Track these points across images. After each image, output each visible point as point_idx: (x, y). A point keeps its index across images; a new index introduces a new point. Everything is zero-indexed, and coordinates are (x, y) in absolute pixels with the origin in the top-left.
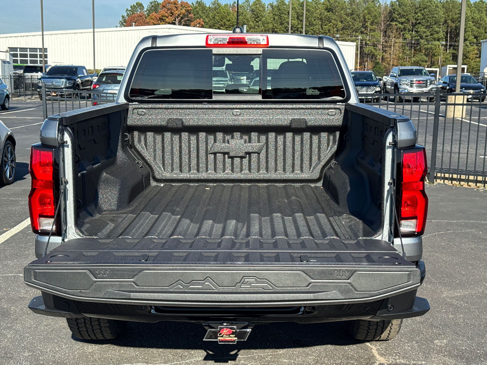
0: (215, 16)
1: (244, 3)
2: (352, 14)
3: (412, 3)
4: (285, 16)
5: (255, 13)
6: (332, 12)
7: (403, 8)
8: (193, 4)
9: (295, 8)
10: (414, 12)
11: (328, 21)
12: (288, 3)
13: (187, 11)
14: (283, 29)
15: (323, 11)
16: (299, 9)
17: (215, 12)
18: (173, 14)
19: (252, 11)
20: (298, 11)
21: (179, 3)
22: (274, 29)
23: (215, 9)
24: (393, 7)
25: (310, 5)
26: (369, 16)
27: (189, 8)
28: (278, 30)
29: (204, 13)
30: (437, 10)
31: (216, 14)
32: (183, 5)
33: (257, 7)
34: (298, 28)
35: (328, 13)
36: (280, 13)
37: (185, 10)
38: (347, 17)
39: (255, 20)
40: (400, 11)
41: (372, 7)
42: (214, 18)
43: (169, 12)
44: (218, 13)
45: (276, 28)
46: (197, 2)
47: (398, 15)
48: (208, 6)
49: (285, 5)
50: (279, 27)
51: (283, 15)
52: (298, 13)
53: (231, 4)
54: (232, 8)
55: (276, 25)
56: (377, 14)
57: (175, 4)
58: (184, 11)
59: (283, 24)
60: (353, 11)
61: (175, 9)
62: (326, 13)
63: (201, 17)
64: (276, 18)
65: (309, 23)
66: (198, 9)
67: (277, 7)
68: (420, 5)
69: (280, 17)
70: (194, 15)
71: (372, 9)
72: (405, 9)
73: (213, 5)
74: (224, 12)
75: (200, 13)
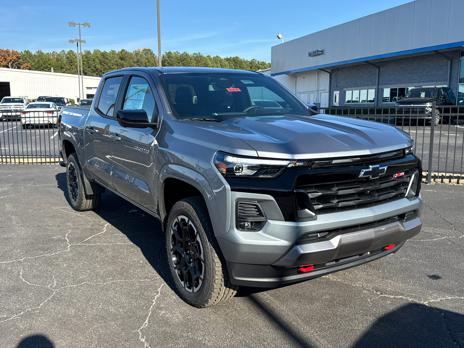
0: (39, 61)
1: (61, 52)
2: (138, 62)
3: (175, 56)
4: (91, 62)
5: (70, 59)
6: (124, 60)
7: (170, 60)
8: (22, 52)
9: (98, 57)
10: (177, 62)
11: (121, 66)
12: (93, 53)
13: (18, 57)
14: (90, 70)
15: (118, 59)
16: (101, 58)
17: (39, 58)
18: (6, 60)
19: (68, 58)
20: (101, 59)
21: (11, 51)
22: (84, 71)
23: (39, 56)
24: (164, 59)
25: (109, 55)
26: (149, 63)
27: (19, 56)
28: (87, 71)
29: (31, 59)
30: (191, 61)
31: (40, 60)
32: (14, 53)
33: (70, 56)
34: (101, 70)
35: (122, 61)
36: (87, 60)
37: (16, 57)
38: (134, 64)
39: (70, 64)
40: (169, 61)
41: (150, 58)
42: (39, 62)
43: (3, 58)
44: (41, 59)
45: (86, 70)
46: (25, 51)
47: (168, 63)
48: (34, 54)
49: (91, 54)
50: (87, 70)
51: (90, 61)
52: (100, 60)
53: (51, 53)
54: (52, 56)
55: (85, 68)
56: (153, 63)
57: (7, 52)
58: (14, 57)
59: (90, 67)
60: (138, 60)
61: (8, 56)
62: (120, 61)
63: (28, 62)
64: (85, 63)
65: (109, 67)
66: (25, 56)
67: (85, 56)
68: (181, 58)
69: (88, 63)
70: (23, 60)
71: (150, 59)
72: (172, 60)
73: (38, 53)
74: (46, 59)
75: (28, 59)
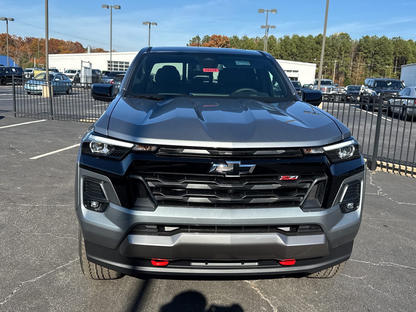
0: (244, 45)
1: (263, 38)
2: (333, 46)
3: (373, 40)
4: (289, 47)
5: (270, 44)
6: (320, 45)
7: (367, 44)
8: (231, 37)
9: (295, 41)
10: (374, 46)
11: (316, 50)
12: (291, 38)
13: (226, 42)
14: (286, 54)
15: (314, 44)
16: (298, 42)
17: (244, 43)
18: (217, 44)
19: (268, 43)
20: (298, 43)
21: (222, 37)
22: (281, 54)
23: (245, 41)
24: (361, 43)
25: (306, 39)
26: (344, 47)
27: (228, 40)
28: (283, 55)
29: (237, 43)
30: (389, 46)
31: (245, 44)
32: (225, 38)
33: (271, 40)
34: (297, 54)
35: (317, 45)
36: (285, 44)
37: (226, 41)
38: (329, 48)
39: (269, 48)
40: (365, 45)
41: (346, 42)
42: (243, 47)
43: (215, 42)
44: (246, 44)
45: (283, 54)
46: (234, 36)
47: (363, 47)
48: (240, 39)
49: (289, 39)
50: (284, 53)
51: (287, 46)
52: (297, 44)
53: (255, 38)
54: (256, 40)
55: (282, 52)
56: (349, 47)
57: (219, 37)
58: (224, 42)
59: (287, 51)
60: (333, 44)
61: (219, 41)
62: (315, 45)
63: (235, 46)
64: (283, 47)
65: (304, 51)
66: (233, 41)
67: (284, 40)
68: (378, 42)
69: (285, 47)
70: (231, 45)
71: (346, 43)
72: (368, 44)
73: (244, 38)
74: (250, 43)
75: (235, 44)
